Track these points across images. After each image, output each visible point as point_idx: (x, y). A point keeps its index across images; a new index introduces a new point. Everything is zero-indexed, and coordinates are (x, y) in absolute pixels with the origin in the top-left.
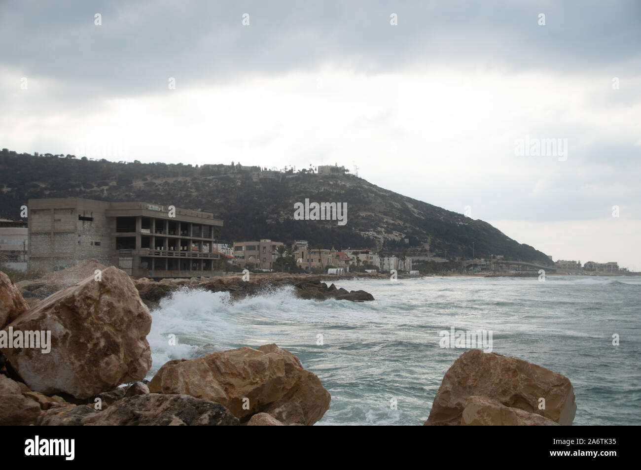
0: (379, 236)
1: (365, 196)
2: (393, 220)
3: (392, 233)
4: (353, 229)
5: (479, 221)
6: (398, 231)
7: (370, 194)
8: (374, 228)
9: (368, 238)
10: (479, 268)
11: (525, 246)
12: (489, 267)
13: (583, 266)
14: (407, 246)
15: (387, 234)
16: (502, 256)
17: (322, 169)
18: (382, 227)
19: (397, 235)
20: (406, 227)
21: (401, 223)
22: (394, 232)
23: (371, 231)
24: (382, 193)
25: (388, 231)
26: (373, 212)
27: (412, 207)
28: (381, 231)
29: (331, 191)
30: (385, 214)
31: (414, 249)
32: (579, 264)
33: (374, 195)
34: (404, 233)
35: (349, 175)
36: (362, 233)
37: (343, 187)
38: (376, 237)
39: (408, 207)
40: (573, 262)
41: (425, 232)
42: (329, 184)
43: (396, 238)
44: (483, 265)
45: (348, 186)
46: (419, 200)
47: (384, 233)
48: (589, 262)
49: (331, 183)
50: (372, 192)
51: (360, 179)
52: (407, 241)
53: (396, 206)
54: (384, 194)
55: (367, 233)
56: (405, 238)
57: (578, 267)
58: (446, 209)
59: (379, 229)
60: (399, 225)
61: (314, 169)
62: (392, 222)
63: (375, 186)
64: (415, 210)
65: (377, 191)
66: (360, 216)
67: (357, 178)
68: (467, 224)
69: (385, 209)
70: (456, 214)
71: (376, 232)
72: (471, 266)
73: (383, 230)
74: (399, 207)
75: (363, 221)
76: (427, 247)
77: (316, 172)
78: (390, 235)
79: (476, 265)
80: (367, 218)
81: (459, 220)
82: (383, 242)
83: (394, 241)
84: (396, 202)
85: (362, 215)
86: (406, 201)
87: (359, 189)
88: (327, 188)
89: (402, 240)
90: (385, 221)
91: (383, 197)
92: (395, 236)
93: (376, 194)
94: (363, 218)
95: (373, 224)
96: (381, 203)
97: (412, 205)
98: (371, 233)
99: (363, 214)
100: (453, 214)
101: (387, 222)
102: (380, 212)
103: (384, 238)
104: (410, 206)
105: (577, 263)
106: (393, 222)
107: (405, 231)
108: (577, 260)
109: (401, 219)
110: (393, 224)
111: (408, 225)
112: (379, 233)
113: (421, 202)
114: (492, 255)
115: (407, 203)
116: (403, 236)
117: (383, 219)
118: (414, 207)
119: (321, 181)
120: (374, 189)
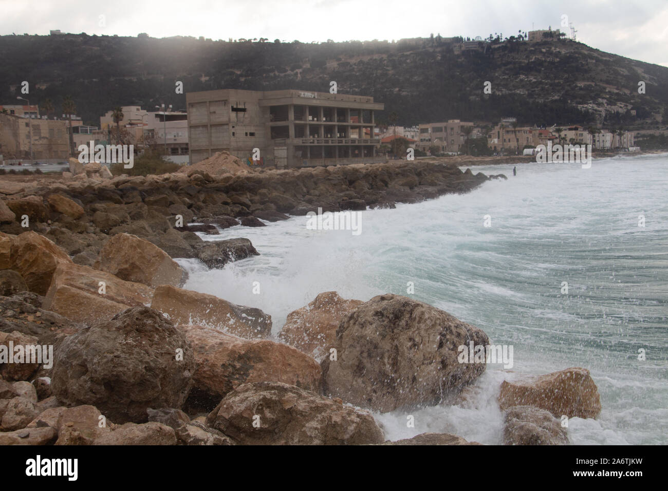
0: (600, 109)
1: (584, 63)
2: (617, 89)
3: (615, 105)
4: (569, 101)
6: (624, 102)
7: (589, 60)
8: (594, 99)
9: (587, 112)
14: (634, 118)
15: (609, 106)
17: (533, 34)
18: (603, 98)
19: (622, 106)
20: (633, 97)
21: (627, 92)
22: (618, 103)
23: (590, 103)
24: (604, 59)
25: (611, 103)
26: (593, 81)
27: (643, 72)
28: (603, 104)
29: (543, 59)
30: (608, 82)
31: (642, 121)
33: (594, 61)
34: (631, 103)
35: (565, 39)
36: (580, 107)
37: (557, 54)
38: (596, 110)
39: (637, 73)
41: (657, 101)
42: (541, 52)
43: (620, 110)
45: (563, 53)
47: (606, 105)
49: (544, 50)
50: (592, 58)
51: (579, 43)
52: (634, 112)
53: (622, 73)
54: (608, 59)
55: (586, 106)
56: (633, 109)
59: (600, 100)
60: (625, 94)
61: (524, 35)
63: (597, 50)
64: (645, 75)
65: (599, 56)
66: (577, 86)
67: (575, 42)
69: (608, 77)
71: (597, 104)
73: (605, 101)
74: (625, 73)
75: (582, 92)
76: (659, 118)
77: (527, 39)
78: (613, 107)
80: (587, 88)
82: (604, 115)
83: (618, 113)
84: (623, 67)
85: (579, 85)
86: (635, 66)
87: (577, 55)
88: (539, 56)
89: (628, 112)
90: (607, 91)
91: (606, 63)
92: (619, 108)
93: (598, 60)
94: (581, 89)
95: (593, 95)
96: (602, 70)
97: (643, 70)
98: (590, 106)
99: (581, 84)
101: (609, 92)
102: (601, 81)
103: (606, 110)
106: (617, 91)
107: (632, 101)
109: (626, 87)
110: (617, 94)
112: (599, 105)
115: (635, 68)
116: (629, 108)
117: (605, 88)
119: (533, 49)
120: (595, 55)
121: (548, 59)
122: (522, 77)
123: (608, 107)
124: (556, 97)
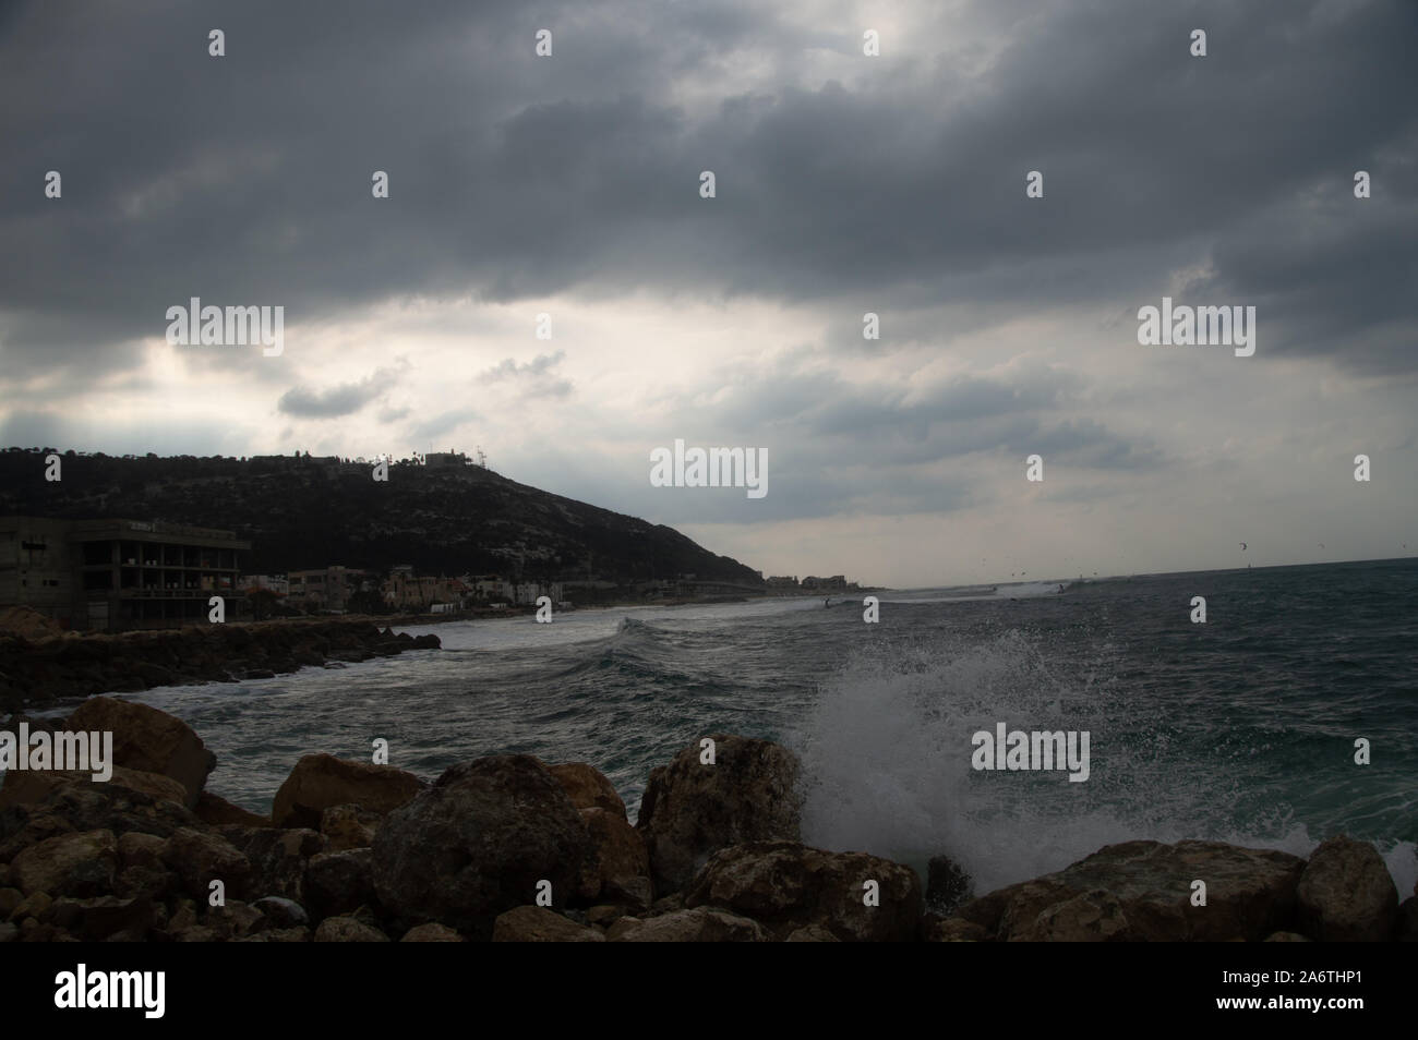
0: (518, 554)
1: (496, 496)
2: (538, 530)
3: (536, 549)
4: (480, 544)
5: (661, 527)
6: (546, 546)
7: (502, 494)
8: (510, 542)
9: (502, 557)
11: (725, 559)
12: (674, 591)
13: (801, 583)
16: (693, 575)
17: (431, 458)
18: (521, 541)
19: (544, 551)
20: (556, 540)
21: (548, 533)
22: (540, 548)
23: (506, 547)
24: (520, 492)
25: (531, 547)
26: (508, 519)
27: (566, 510)
28: (521, 548)
29: (445, 489)
30: (526, 521)
31: (569, 570)
32: (796, 581)
33: (509, 494)
34: (555, 548)
35: (472, 465)
36: (493, 551)
37: (463, 484)
38: (514, 556)
39: (558, 509)
40: (789, 578)
41: (584, 545)
42: (442, 480)
43: (542, 556)
45: (470, 482)
46: (575, 499)
47: (524, 549)
48: (809, 578)
49: (445, 478)
50: (507, 490)
51: (490, 471)
52: (558, 559)
53: (542, 510)
54: (525, 492)
55: (500, 550)
56: (557, 554)
57: (795, 585)
58: (613, 510)
59: (518, 543)
60: (546, 536)
61: (419, 458)
62: (536, 532)
63: (511, 481)
64: (570, 515)
65: (514, 489)
66: (489, 525)
67: (485, 469)
68: (644, 532)
69: (525, 514)
70: (629, 517)
71: (514, 548)
72: (649, 590)
73: (523, 544)
74: (547, 510)
75: (495, 533)
76: (588, 566)
77: (424, 463)
78: (533, 552)
79: (655, 590)
80: (501, 528)
81: (634, 526)
82: (523, 562)
83: (540, 559)
84: (543, 504)
85: (491, 523)
86: (557, 502)
87: (487, 486)
88: (440, 486)
89: (552, 558)
90: (525, 531)
91: (523, 497)
92: (542, 553)
93: (511, 492)
94: (494, 528)
95: (509, 536)
96: (518, 506)
97: (566, 508)
98: (506, 550)
99: (494, 523)
100: (623, 517)
101: (529, 533)
102: (517, 519)
103: (527, 556)
104: (562, 508)
106: (538, 532)
107: (556, 545)
108: (793, 576)
109: (549, 529)
110: (538, 536)
111: (558, 536)
112: (518, 549)
113: (579, 502)
114: (680, 574)
115: (558, 505)
116: (553, 553)
117: (523, 529)
118: (568, 510)
119: (431, 476)
120: (509, 486)
121: (452, 490)
122: (419, 511)
123: (528, 552)
124: (463, 539)
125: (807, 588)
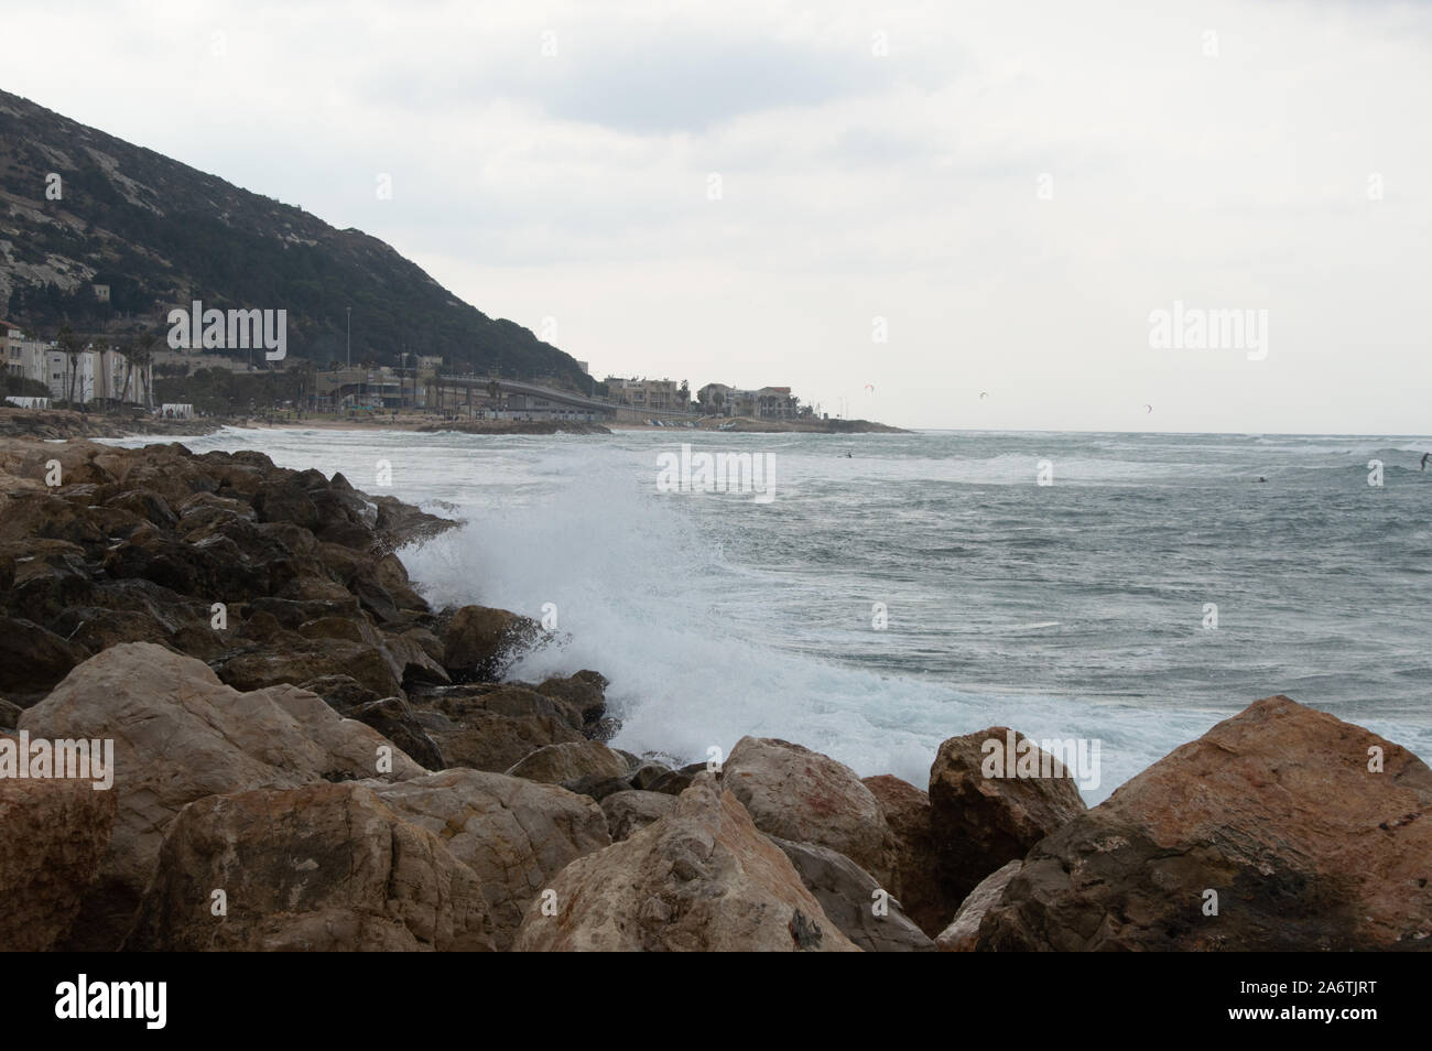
3: (42, 261)
5: (355, 234)
6: (67, 255)
10: (374, 400)
11: (505, 325)
12: (410, 396)
13: (694, 397)
14: (103, 312)
15: (22, 264)
16: (439, 360)
19: (64, 268)
20: (96, 243)
21: (76, 224)
22: (52, 259)
25: (27, 253)
27: (116, 169)
30: (13, 186)
31: (128, 322)
32: (685, 393)
34: (92, 263)
39: (100, 168)
40: (667, 384)
41: (167, 263)
43: (59, 281)
44: (389, 389)
46: (139, 144)
48: (712, 386)
52: (103, 292)
56: (98, 280)
57: (679, 400)
58: (239, 184)
60: (69, 232)
62: (41, 218)
64: (128, 182)
68: (315, 243)
70: (275, 204)
72: (348, 389)
73: (7, 246)
74: (68, 164)
78: (34, 268)
79: (364, 389)
81: (288, 226)
83: (52, 289)
86: (93, 146)
89: (85, 289)
92: (57, 273)
97: (116, 163)
100: (262, 204)
101: (20, 218)
103: (13, 276)
104: (108, 164)
105: (679, 388)
106: (46, 219)
107: (94, 256)
108: (677, 378)
111: (103, 234)
113: (145, 151)
114: (406, 355)
115: (95, 154)
116: (89, 273)
125: (712, 411)
